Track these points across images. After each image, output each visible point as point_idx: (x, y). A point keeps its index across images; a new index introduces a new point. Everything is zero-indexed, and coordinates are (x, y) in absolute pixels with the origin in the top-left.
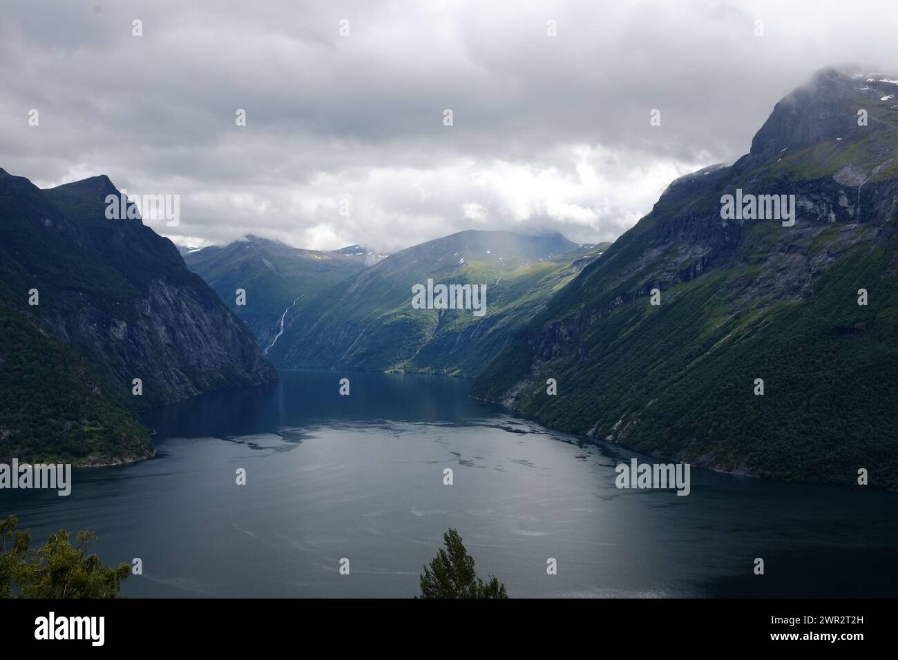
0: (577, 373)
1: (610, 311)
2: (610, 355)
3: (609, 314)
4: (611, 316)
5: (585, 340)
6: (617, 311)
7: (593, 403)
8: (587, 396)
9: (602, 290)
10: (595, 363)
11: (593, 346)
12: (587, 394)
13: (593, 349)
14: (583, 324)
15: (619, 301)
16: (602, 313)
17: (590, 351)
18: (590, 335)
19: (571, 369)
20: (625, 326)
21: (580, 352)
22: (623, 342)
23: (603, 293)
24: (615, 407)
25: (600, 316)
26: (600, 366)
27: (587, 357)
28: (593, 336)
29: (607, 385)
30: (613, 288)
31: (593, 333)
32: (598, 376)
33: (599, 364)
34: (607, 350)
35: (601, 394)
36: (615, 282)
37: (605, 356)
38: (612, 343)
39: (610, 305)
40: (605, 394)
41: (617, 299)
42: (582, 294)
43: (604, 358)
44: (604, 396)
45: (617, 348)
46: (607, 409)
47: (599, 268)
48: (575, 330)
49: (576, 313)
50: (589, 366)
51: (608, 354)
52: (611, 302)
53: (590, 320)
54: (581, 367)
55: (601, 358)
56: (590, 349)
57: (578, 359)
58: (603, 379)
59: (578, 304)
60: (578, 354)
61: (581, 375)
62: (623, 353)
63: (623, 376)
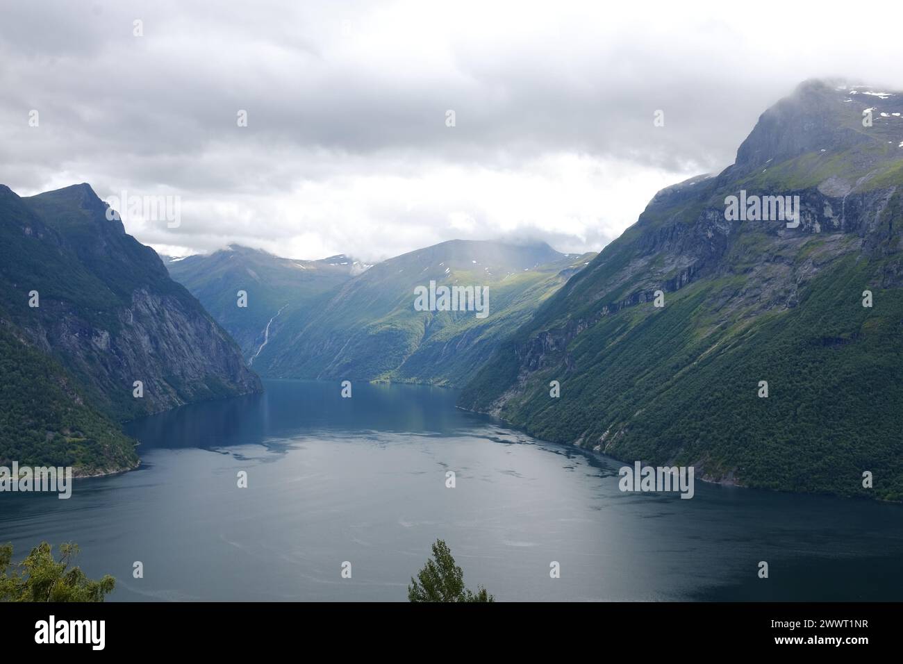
0: (564, 383)
1: (596, 321)
2: (597, 366)
3: (595, 325)
4: (597, 326)
5: (572, 349)
6: (603, 321)
7: (580, 413)
8: (574, 406)
9: (588, 301)
10: (582, 373)
11: (580, 356)
12: (574, 404)
13: (580, 359)
14: (570, 334)
15: (605, 311)
16: (589, 323)
17: (577, 361)
18: (576, 346)
20: (611, 336)
21: (566, 362)
22: (610, 353)
23: (589, 303)
24: (603, 418)
25: (587, 326)
26: (587, 376)
27: (574, 367)
28: (580, 346)
29: (595, 395)
30: (599, 298)
31: (580, 343)
32: (585, 386)
33: (586, 374)
34: (594, 360)
35: (588, 404)
36: (602, 292)
37: (592, 366)
38: (599, 353)
39: (596, 315)
40: (593, 404)
41: (604, 309)
42: (568, 304)
43: (591, 368)
44: (591, 407)
45: (603, 358)
46: (595, 419)
47: (585, 278)
48: (561, 339)
49: (562, 323)
50: (576, 376)
51: (594, 364)
52: (598, 313)
53: (576, 330)
54: (568, 377)
55: (588, 368)
56: (577, 359)
57: (565, 369)
58: (590, 389)
59: (564, 314)
60: (564, 364)
61: (568, 386)
62: (610, 364)
63: (610, 386)
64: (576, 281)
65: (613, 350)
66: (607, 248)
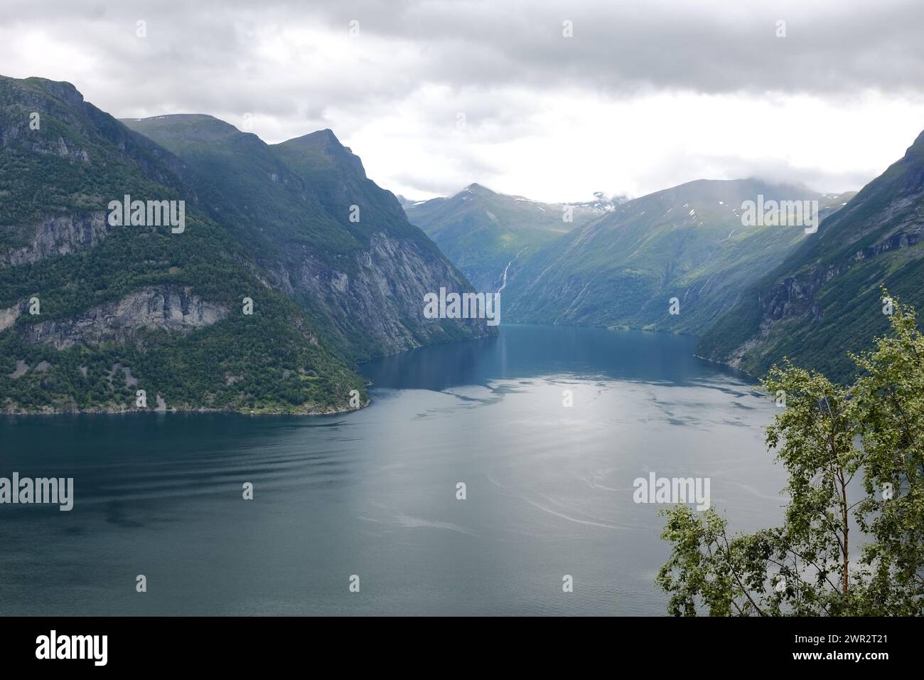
0: (810, 334)
1: (849, 267)
2: (846, 315)
3: (848, 270)
4: (850, 273)
5: (821, 298)
6: (858, 267)
7: (824, 366)
8: (818, 359)
9: (841, 245)
10: (829, 323)
11: (828, 305)
12: (819, 356)
13: (829, 308)
14: (818, 280)
15: (860, 256)
16: (840, 269)
17: (825, 311)
18: (825, 293)
19: (804, 329)
20: (865, 284)
21: (814, 311)
22: (862, 301)
23: (841, 248)
24: (849, 372)
25: (838, 272)
26: (834, 327)
27: (822, 316)
28: (829, 294)
29: (842, 347)
30: (854, 242)
31: (829, 290)
32: (832, 337)
33: (834, 324)
34: (844, 309)
35: (834, 357)
36: (857, 236)
37: (841, 315)
38: (849, 302)
39: (849, 260)
40: (839, 357)
41: (858, 253)
42: (819, 248)
43: (840, 318)
44: (837, 360)
45: (855, 307)
46: (840, 373)
47: (839, 220)
48: (809, 286)
49: (811, 268)
50: (822, 326)
51: (844, 314)
52: (851, 257)
53: (826, 277)
54: (815, 327)
55: (836, 317)
56: (825, 307)
57: (812, 318)
58: (837, 340)
59: (814, 260)
60: (811, 313)
61: (813, 336)
62: (862, 314)
63: (860, 338)
64: (829, 224)
65: (866, 298)
66: (866, 186)
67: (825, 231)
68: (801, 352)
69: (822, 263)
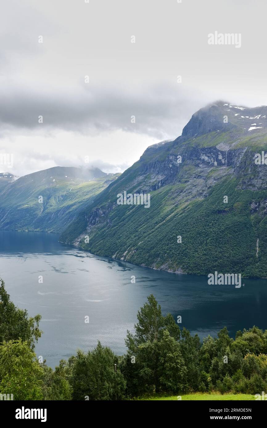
0: (107, 230)
2: (122, 223)
5: (111, 216)
7: (114, 244)
10: (115, 226)
11: (114, 218)
12: (112, 240)
14: (110, 209)
17: (113, 221)
18: (113, 214)
19: (105, 229)
20: (128, 210)
21: (108, 221)
22: (128, 217)
24: (124, 245)
25: (117, 205)
26: (117, 227)
27: (112, 223)
28: (114, 214)
29: (121, 235)
32: (117, 231)
34: (121, 220)
35: (118, 240)
38: (122, 217)
42: (109, 196)
43: (119, 224)
45: (125, 219)
46: (121, 246)
47: (116, 184)
48: (106, 211)
49: (106, 204)
50: (112, 227)
53: (112, 207)
54: (109, 228)
55: (118, 223)
56: (113, 220)
57: (108, 224)
58: (119, 233)
59: (107, 200)
60: (107, 222)
61: (109, 232)
62: (128, 222)
63: (128, 232)
66: (126, 171)
67: (111, 189)
68: (104, 238)
69: (111, 202)
